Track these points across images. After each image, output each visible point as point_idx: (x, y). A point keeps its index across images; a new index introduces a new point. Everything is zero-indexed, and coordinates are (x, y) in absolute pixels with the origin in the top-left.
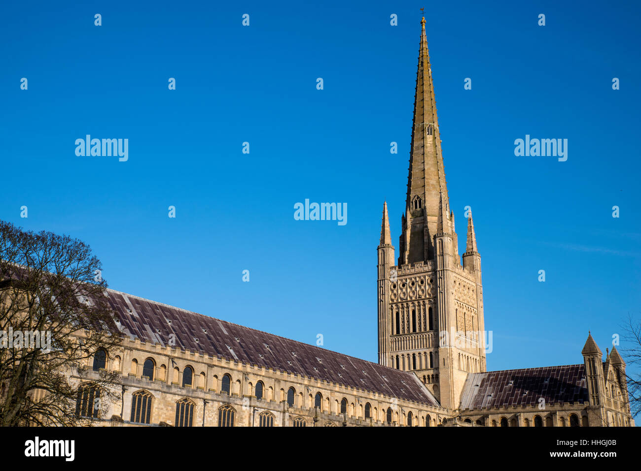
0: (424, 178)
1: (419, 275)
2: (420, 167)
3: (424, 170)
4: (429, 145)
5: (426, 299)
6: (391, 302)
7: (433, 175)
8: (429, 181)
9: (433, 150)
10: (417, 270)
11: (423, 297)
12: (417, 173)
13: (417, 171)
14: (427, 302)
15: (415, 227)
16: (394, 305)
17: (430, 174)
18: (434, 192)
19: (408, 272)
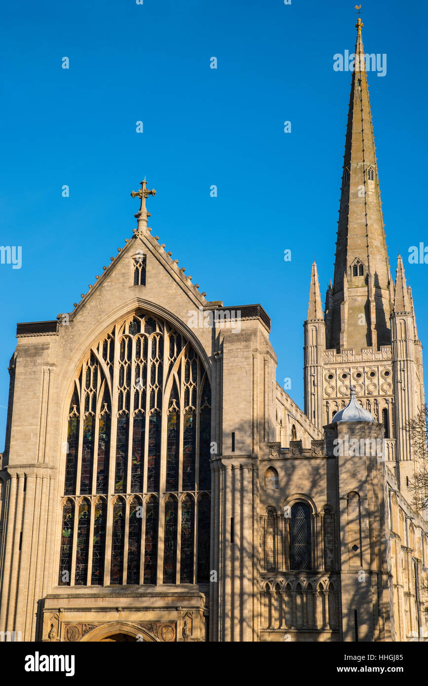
0: (367, 236)
1: (368, 364)
2: (359, 221)
3: (367, 225)
4: (371, 193)
5: (379, 395)
6: (325, 396)
7: (376, 234)
8: (373, 241)
9: (375, 201)
10: (365, 357)
11: (375, 393)
12: (355, 228)
13: (355, 226)
14: (380, 400)
15: (355, 300)
16: (330, 401)
17: (373, 232)
18: (378, 257)
19: (352, 359)
